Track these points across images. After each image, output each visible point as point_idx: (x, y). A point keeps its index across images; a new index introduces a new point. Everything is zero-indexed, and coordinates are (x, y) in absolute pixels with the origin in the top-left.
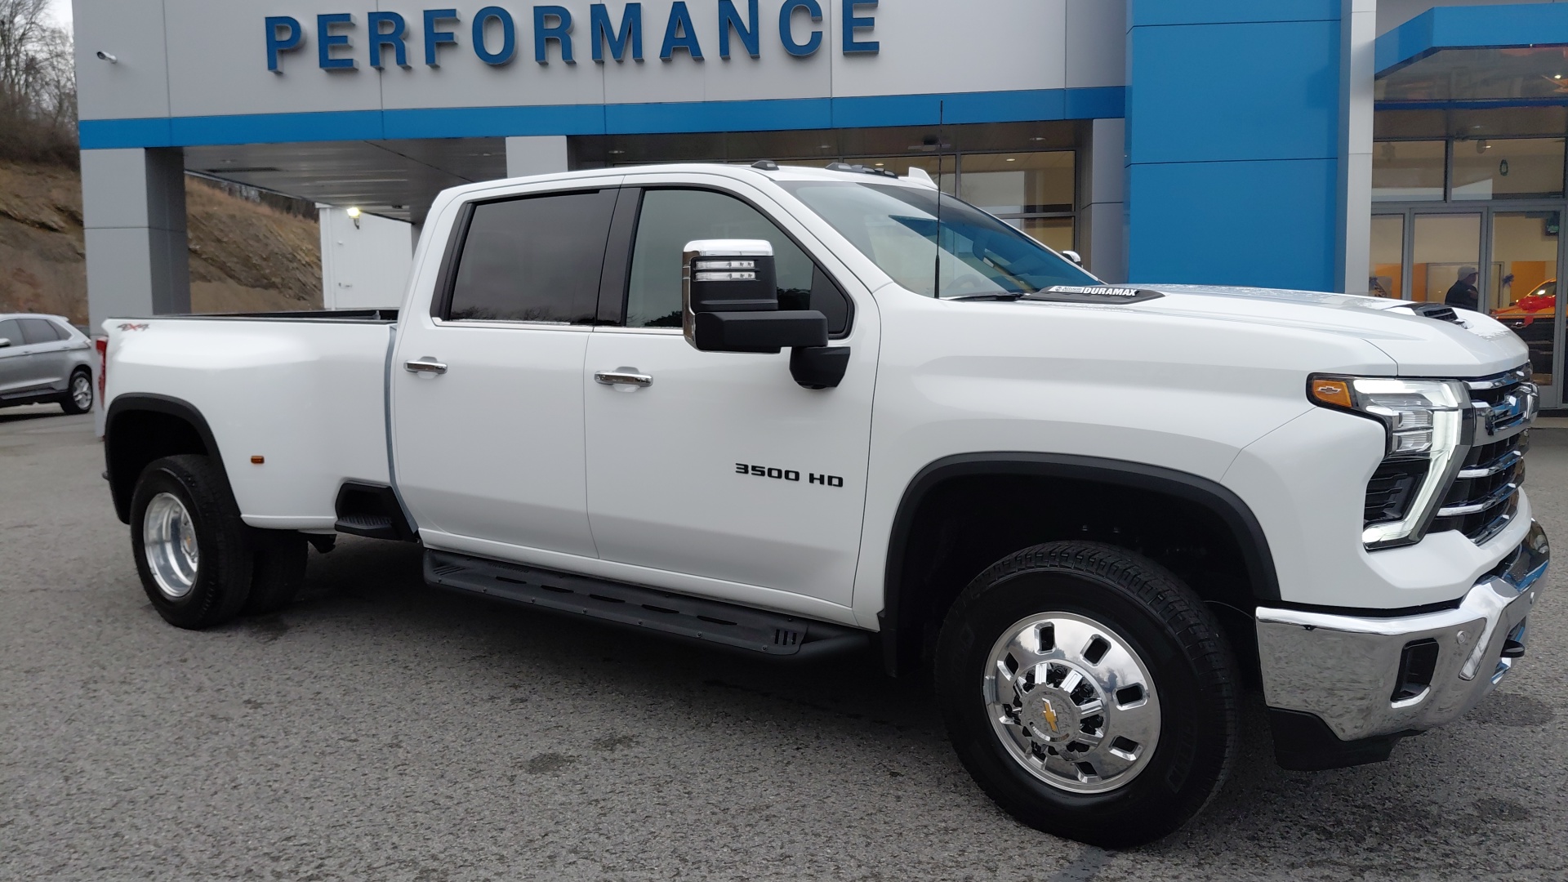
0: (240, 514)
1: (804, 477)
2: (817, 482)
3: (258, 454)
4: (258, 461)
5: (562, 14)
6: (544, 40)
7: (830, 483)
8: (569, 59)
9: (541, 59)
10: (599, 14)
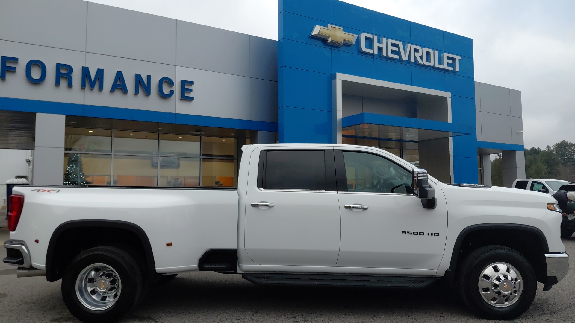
0: (155, 268)
1: (426, 234)
2: (430, 235)
3: (169, 242)
4: (169, 244)
5: (70, 69)
6: (59, 77)
7: (435, 235)
8: (70, 85)
9: (57, 84)
10: (85, 71)
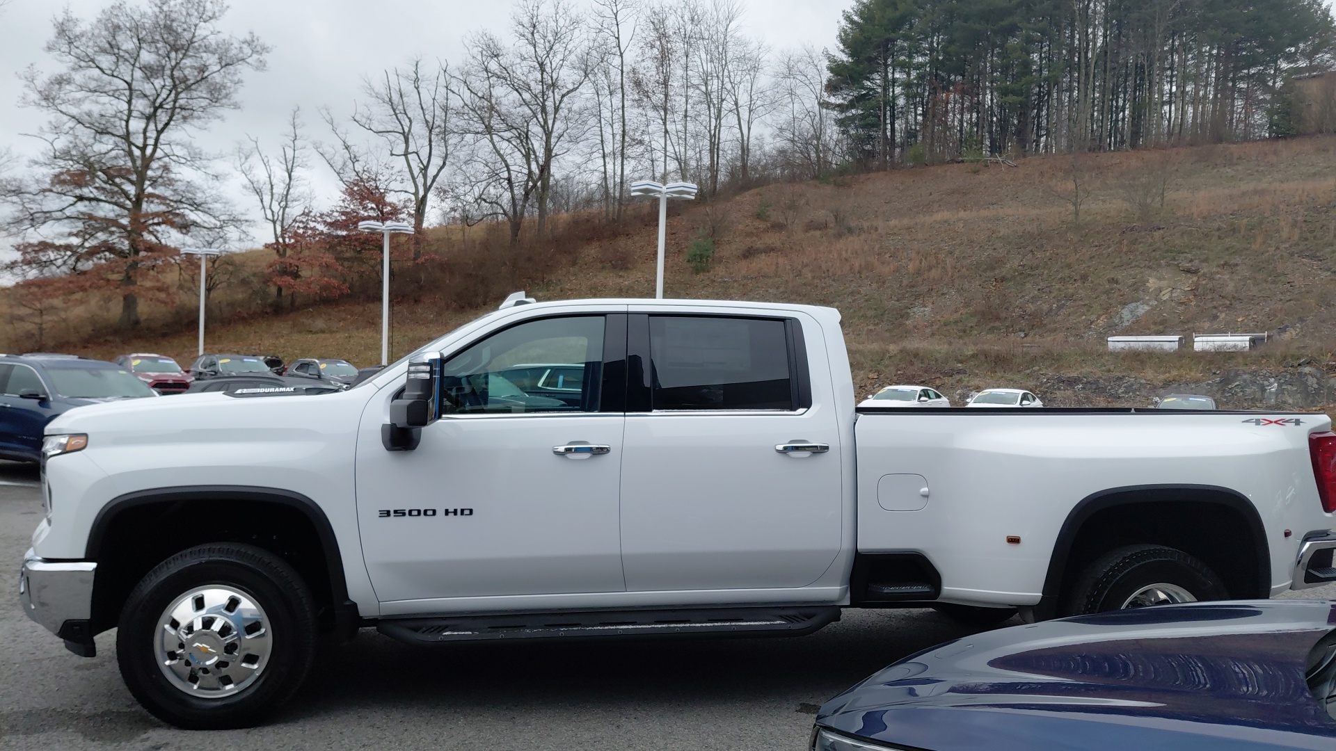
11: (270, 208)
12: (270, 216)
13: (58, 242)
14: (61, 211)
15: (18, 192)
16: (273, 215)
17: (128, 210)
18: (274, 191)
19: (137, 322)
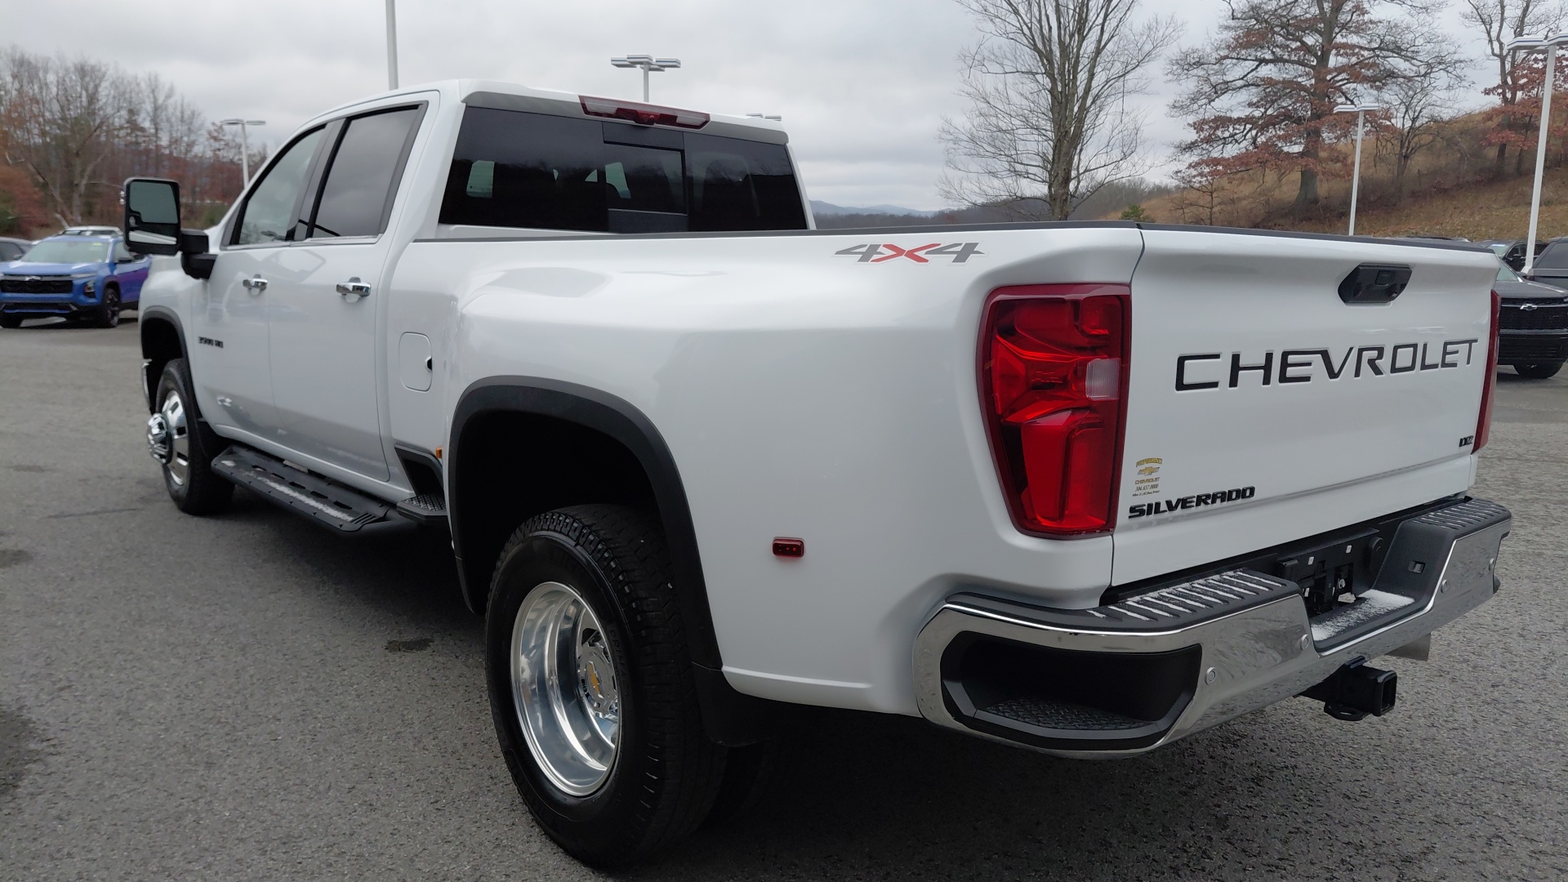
11: (1498, 39)
12: (1497, 51)
13: (1235, 115)
14: (1242, 79)
15: (1199, 64)
16: (1501, 48)
17: (1312, 67)
18: (1506, 15)
19: (1315, 201)
